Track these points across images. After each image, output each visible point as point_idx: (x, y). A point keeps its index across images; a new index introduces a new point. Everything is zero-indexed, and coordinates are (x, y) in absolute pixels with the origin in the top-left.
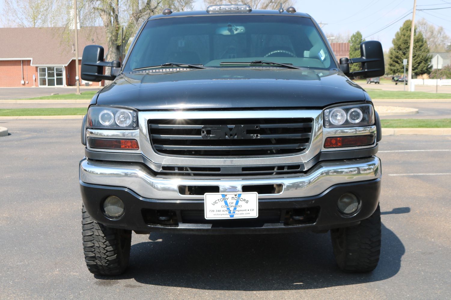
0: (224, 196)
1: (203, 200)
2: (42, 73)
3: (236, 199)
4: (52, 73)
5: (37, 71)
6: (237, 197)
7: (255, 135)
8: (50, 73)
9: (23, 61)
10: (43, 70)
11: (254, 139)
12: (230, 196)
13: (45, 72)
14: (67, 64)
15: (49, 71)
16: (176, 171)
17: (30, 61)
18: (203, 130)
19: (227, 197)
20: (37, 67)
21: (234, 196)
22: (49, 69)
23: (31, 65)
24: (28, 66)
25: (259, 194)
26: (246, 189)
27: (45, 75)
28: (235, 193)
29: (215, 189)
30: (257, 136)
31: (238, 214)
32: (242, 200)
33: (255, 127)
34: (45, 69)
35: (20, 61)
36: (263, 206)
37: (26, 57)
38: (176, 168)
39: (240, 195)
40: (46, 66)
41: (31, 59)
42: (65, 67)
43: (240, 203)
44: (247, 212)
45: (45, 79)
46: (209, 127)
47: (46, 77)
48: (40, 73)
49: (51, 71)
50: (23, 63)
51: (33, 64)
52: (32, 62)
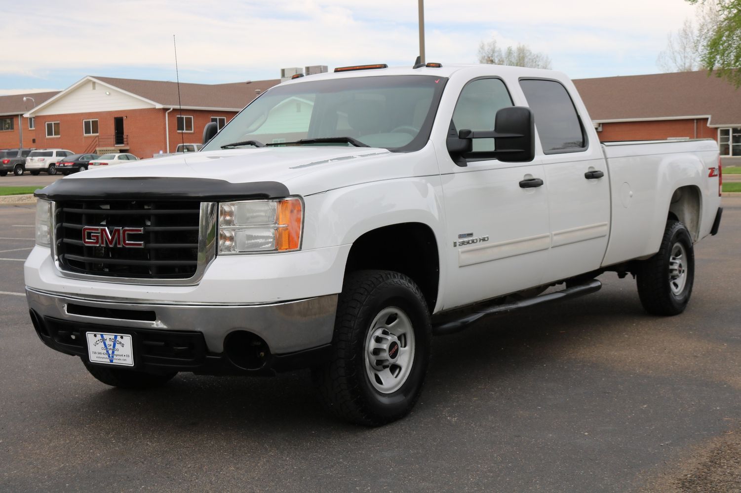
2: (723, 137)
4: (739, 135)
5: (716, 134)
8: (735, 136)
9: (698, 120)
10: (725, 132)
13: (729, 135)
17: (707, 119)
20: (717, 129)
22: (735, 130)
23: (708, 125)
24: (704, 127)
27: (728, 140)
34: (729, 130)
35: (693, 120)
37: (703, 115)
40: (730, 126)
41: (709, 116)
45: (728, 145)
47: (730, 143)
48: (722, 137)
49: (737, 133)
50: (697, 123)
51: (711, 124)
52: (709, 121)
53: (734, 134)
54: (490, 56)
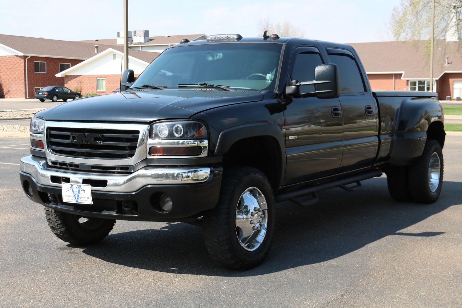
0: (72, 185)
1: (61, 187)
3: (78, 188)
4: (423, 86)
5: (407, 85)
6: (79, 187)
7: (100, 142)
8: (420, 86)
9: (396, 74)
10: (414, 84)
11: (98, 145)
12: (75, 185)
13: (416, 85)
14: (437, 77)
15: (420, 84)
16: (58, 165)
17: (401, 74)
18: (71, 136)
19: (73, 187)
20: (408, 81)
21: (77, 186)
22: (420, 82)
23: (402, 78)
24: (400, 80)
25: (91, 186)
26: (85, 182)
27: (415, 89)
28: (78, 184)
29: (67, 180)
30: (101, 143)
31: (80, 200)
32: (81, 189)
33: (99, 136)
34: (416, 82)
35: (392, 74)
36: (95, 195)
37: (399, 71)
38: (58, 164)
39: (80, 186)
40: (416, 79)
41: (403, 72)
42: (436, 80)
43: (81, 192)
44: (86, 199)
46: (74, 134)
48: (411, 86)
49: (422, 84)
50: (395, 76)
51: (404, 78)
52: (403, 75)
53: (419, 85)
54: (265, 27)
